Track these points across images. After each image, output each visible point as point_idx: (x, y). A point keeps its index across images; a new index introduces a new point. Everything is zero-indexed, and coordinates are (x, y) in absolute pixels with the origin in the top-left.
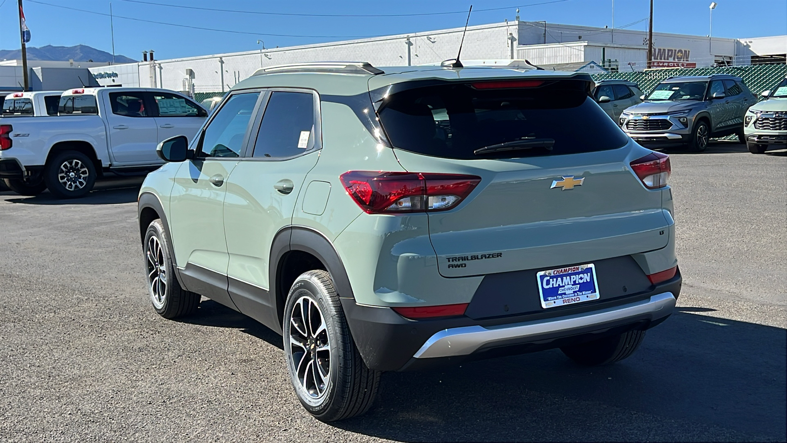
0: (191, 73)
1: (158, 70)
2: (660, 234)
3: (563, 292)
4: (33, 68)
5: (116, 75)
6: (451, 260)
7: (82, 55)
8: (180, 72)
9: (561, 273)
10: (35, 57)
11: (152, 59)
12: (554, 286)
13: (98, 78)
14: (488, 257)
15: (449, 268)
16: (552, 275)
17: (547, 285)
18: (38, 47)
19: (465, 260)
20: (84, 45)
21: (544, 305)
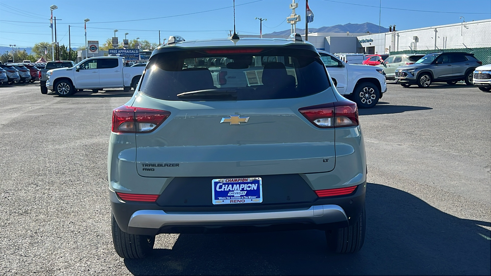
0: (416, 39)
1: (396, 37)
2: (324, 161)
3: (232, 195)
4: (326, 37)
5: (372, 41)
6: (144, 165)
7: (367, 28)
8: (410, 38)
9: (232, 182)
10: (340, 30)
11: (394, 30)
12: (225, 190)
13: (362, 43)
14: (169, 166)
15: (143, 170)
16: (225, 182)
17: (220, 188)
18: (343, 24)
19: (154, 166)
20: (369, 22)
21: (215, 202)
